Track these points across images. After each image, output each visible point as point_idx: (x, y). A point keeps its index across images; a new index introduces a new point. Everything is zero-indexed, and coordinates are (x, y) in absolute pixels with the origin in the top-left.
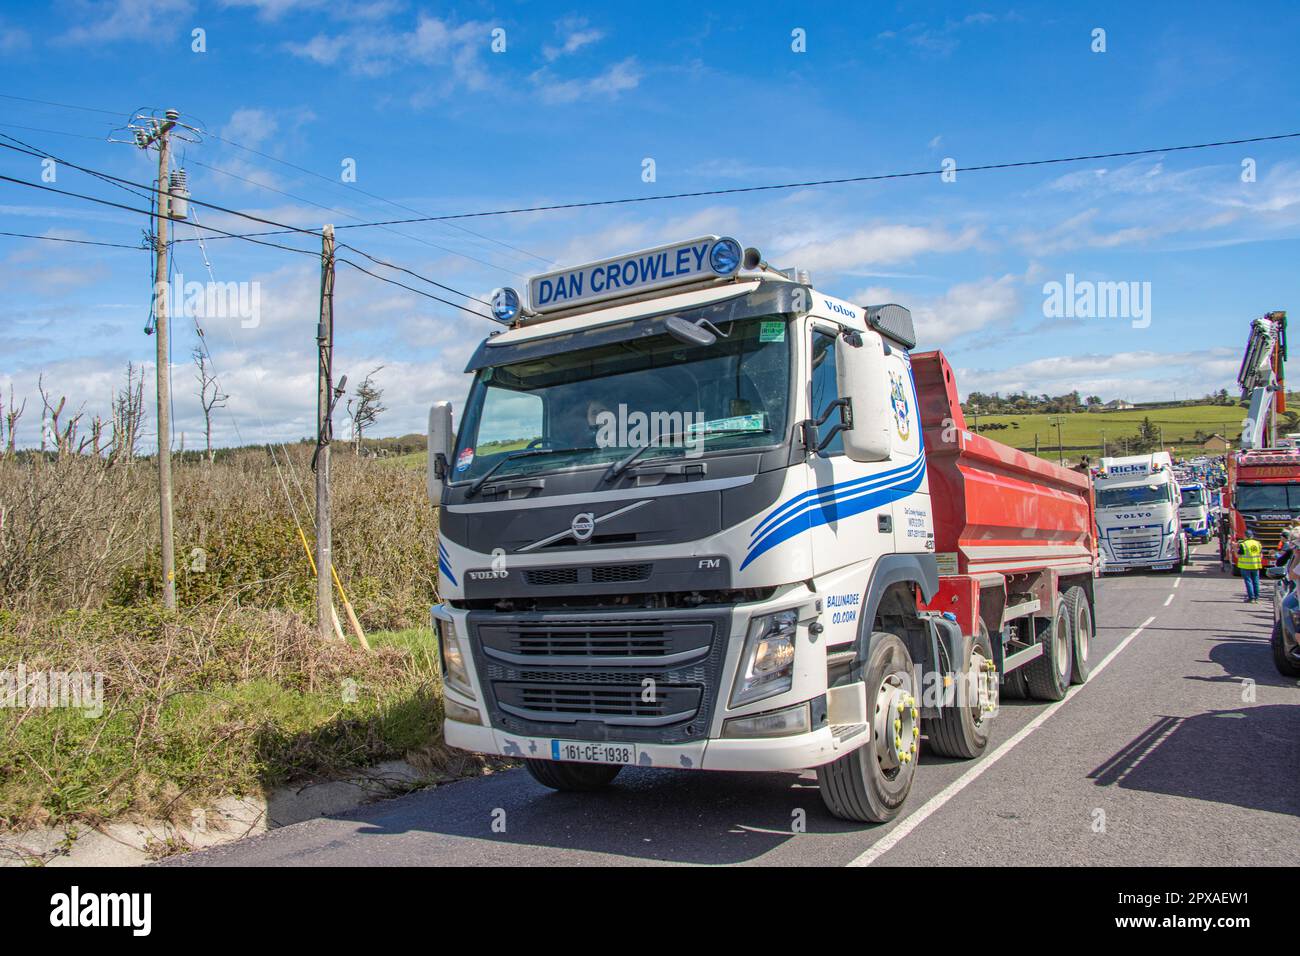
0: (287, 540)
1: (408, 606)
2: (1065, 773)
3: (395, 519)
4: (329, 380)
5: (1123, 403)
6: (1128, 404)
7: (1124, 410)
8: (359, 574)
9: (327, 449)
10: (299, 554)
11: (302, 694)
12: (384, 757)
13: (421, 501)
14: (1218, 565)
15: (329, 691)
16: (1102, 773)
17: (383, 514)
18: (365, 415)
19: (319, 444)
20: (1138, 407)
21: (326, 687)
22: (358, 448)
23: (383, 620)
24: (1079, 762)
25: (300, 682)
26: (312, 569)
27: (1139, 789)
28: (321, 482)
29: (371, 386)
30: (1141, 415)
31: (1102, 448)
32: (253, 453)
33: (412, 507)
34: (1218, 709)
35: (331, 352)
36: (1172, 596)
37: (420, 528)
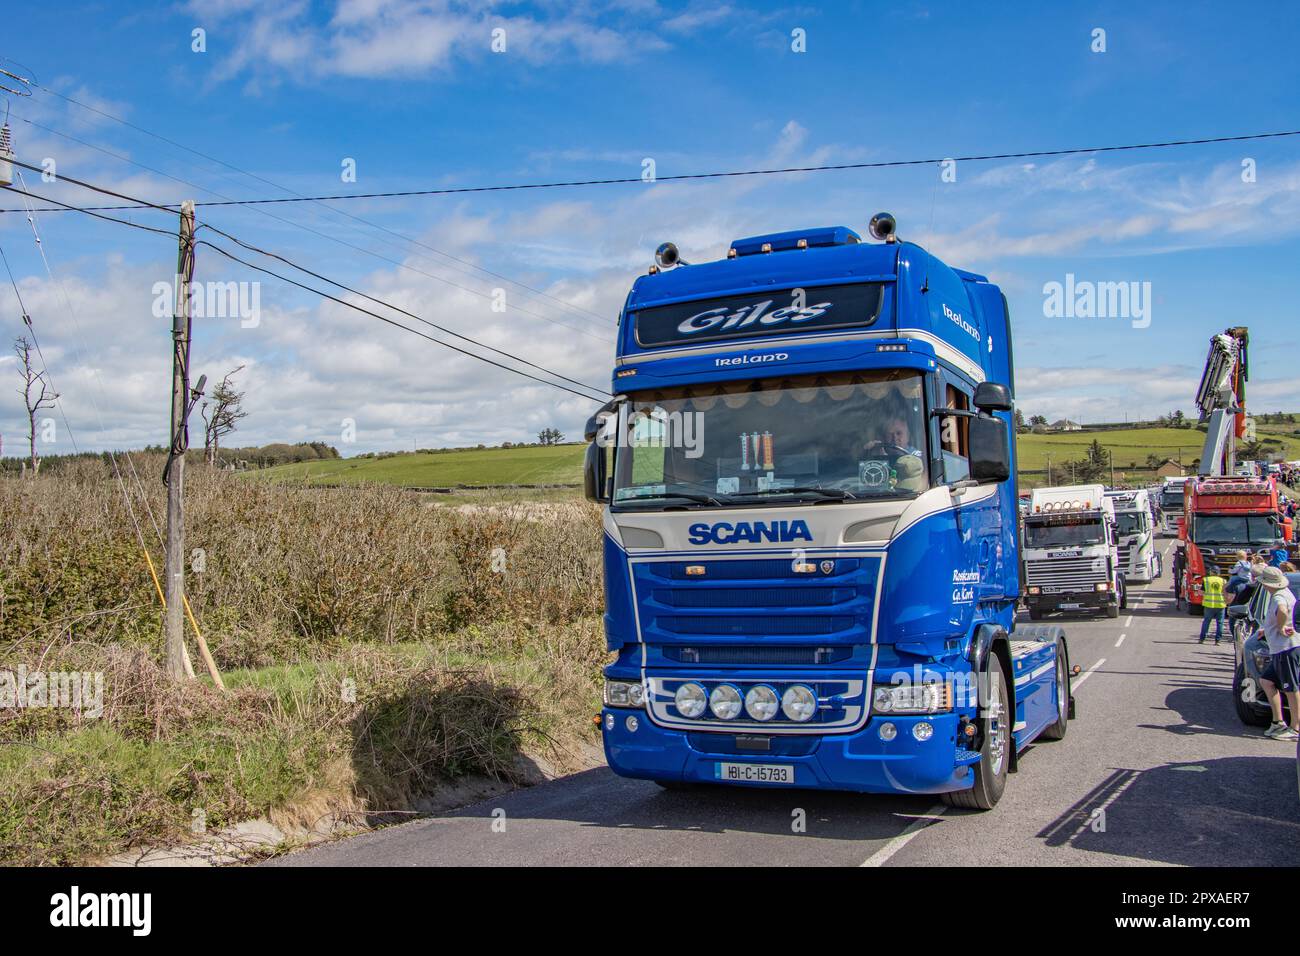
0: (128, 564)
1: (270, 641)
2: (1013, 832)
3: (256, 541)
4: (185, 380)
5: (1070, 423)
6: (1075, 425)
7: (1071, 431)
8: (213, 604)
9: (182, 460)
10: (141, 580)
11: (147, 744)
12: (243, 816)
13: (286, 520)
14: (1173, 603)
15: (178, 739)
16: (1053, 832)
17: (243, 534)
18: (223, 420)
19: (172, 453)
20: (1087, 429)
21: (176, 735)
22: (213, 459)
23: (241, 657)
24: (1028, 820)
25: (143, 730)
26: (158, 596)
27: (1094, 849)
28: (174, 497)
29: (230, 388)
30: (1089, 438)
31: (1047, 472)
32: (87, 462)
33: (277, 527)
34: (1177, 761)
35: (188, 347)
36: (1123, 636)
37: (286, 552)
